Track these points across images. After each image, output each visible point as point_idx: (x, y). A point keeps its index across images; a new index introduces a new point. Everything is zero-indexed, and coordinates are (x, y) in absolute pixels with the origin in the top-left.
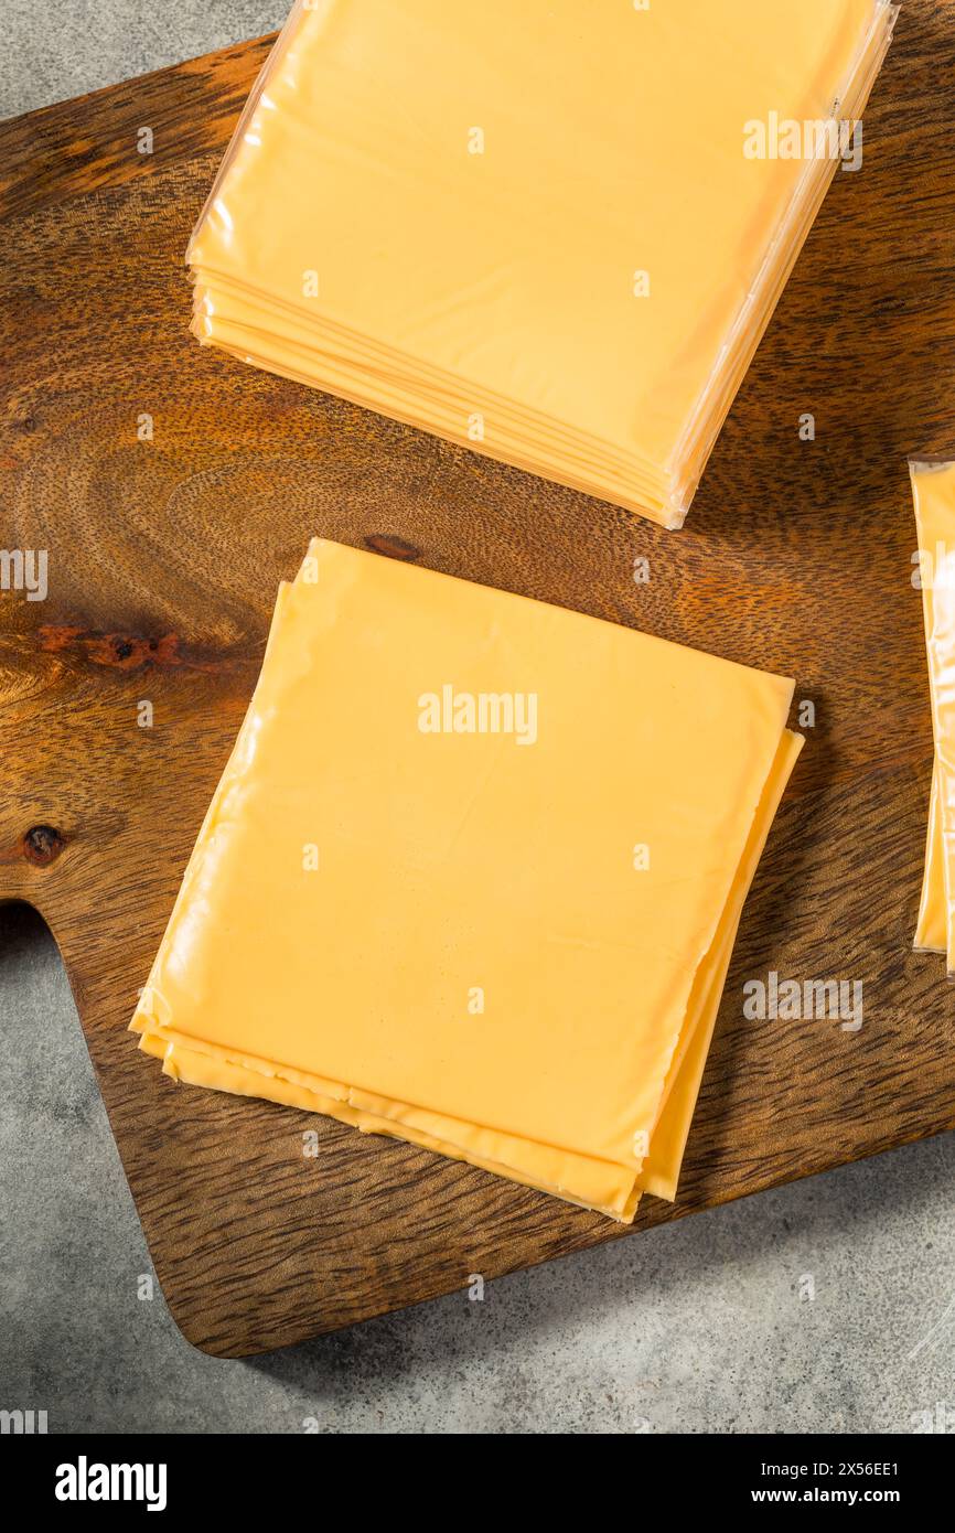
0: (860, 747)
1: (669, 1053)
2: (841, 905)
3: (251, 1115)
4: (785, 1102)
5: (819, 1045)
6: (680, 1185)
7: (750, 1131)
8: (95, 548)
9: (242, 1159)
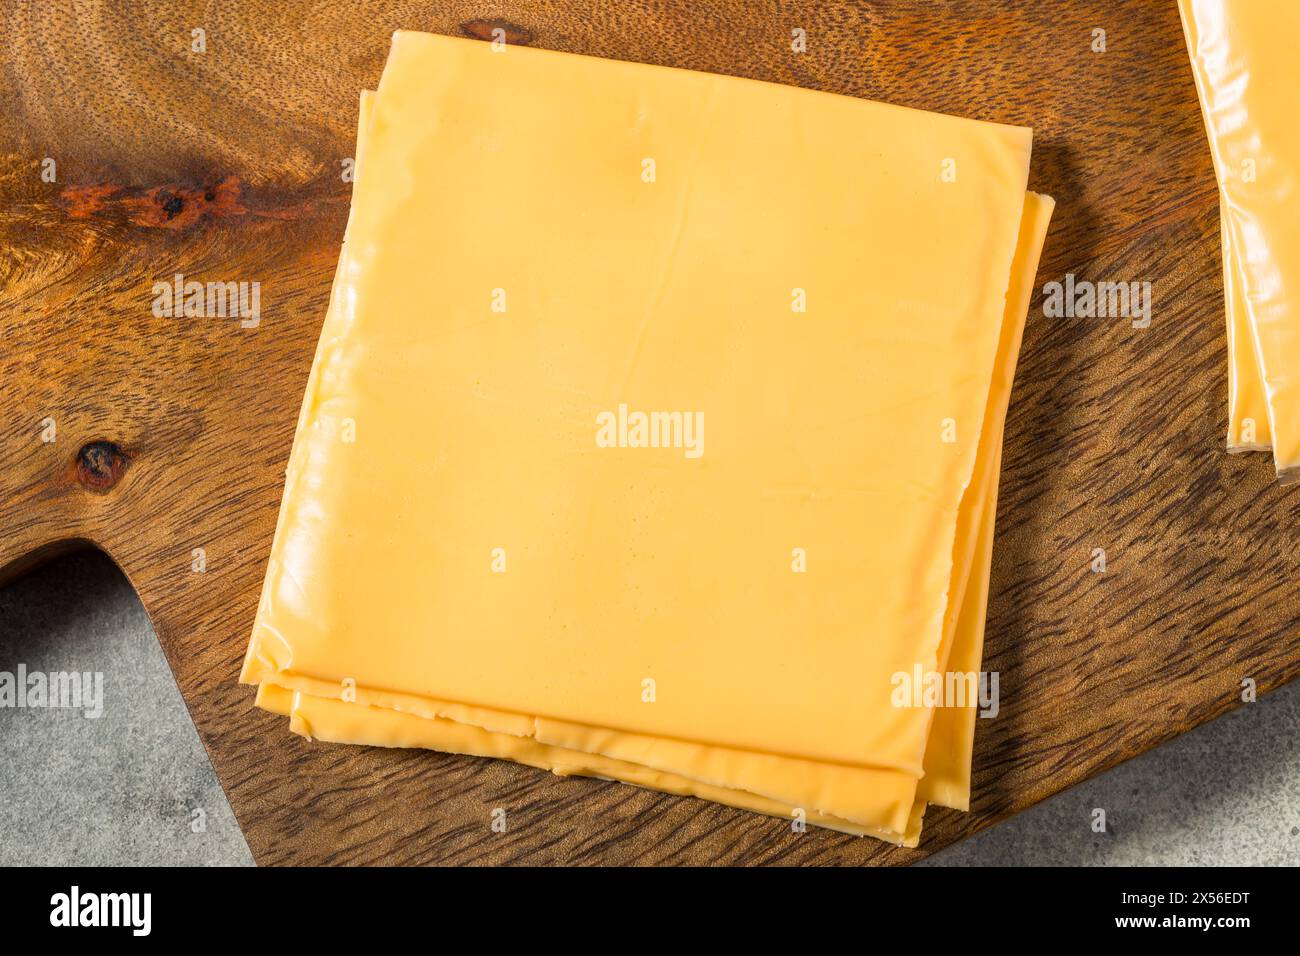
0: (1123, 207)
1: (938, 617)
2: (1128, 408)
3: (412, 773)
4: (1091, 667)
5: (1125, 588)
6: (973, 789)
7: (1052, 710)
8: (119, 82)
9: (407, 831)
